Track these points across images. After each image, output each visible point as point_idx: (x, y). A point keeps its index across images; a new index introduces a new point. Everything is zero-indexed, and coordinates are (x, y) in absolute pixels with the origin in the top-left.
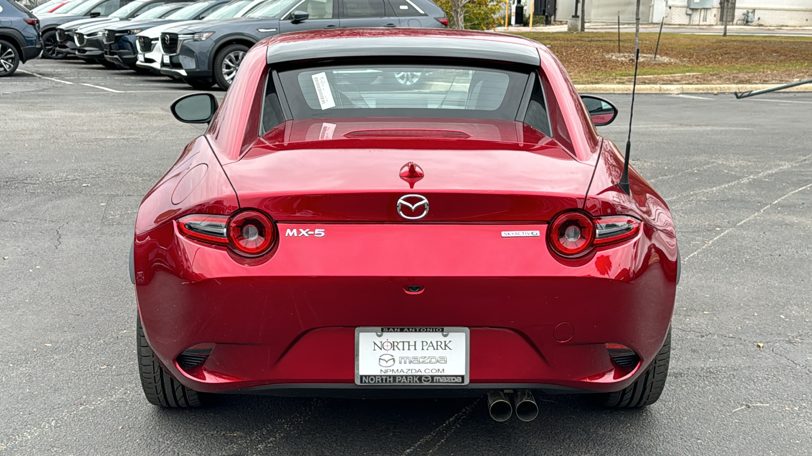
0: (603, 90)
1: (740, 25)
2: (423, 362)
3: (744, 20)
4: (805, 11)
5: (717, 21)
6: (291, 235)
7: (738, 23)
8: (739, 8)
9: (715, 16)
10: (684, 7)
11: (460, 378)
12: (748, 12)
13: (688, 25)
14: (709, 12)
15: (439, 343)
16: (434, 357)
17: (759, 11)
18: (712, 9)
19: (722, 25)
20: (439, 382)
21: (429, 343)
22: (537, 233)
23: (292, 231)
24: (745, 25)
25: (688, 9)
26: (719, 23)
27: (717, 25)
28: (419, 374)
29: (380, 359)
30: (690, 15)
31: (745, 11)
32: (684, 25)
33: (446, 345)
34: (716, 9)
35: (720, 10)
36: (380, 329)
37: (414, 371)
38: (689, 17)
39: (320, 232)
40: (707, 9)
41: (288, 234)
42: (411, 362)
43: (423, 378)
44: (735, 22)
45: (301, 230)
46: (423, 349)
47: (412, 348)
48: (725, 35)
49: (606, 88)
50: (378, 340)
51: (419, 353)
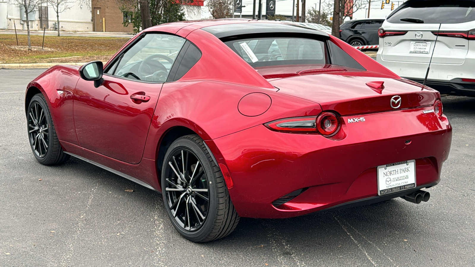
0: (44, 66)
1: (52, 30)
2: (401, 180)
3: (54, 28)
4: (86, 23)
5: (39, 28)
6: (351, 122)
7: (51, 29)
8: (50, 21)
9: (37, 25)
10: (19, 20)
11: (413, 185)
12: (56, 23)
13: (22, 30)
14: (33, 22)
15: (406, 169)
16: (404, 176)
17: (61, 22)
18: (35, 21)
19: (42, 30)
20: (407, 188)
21: (402, 169)
23: (350, 120)
24: (55, 30)
25: (21, 21)
26: (40, 29)
27: (39, 30)
28: (400, 185)
29: (386, 181)
30: (23, 24)
31: (54, 23)
32: (20, 30)
33: (408, 169)
34: (37, 21)
35: (40, 21)
36: (385, 166)
38: (22, 25)
39: (362, 119)
40: (32, 21)
41: (350, 122)
42: (397, 180)
43: (401, 187)
44: (49, 29)
45: (354, 119)
46: (400, 173)
47: (397, 173)
48: (59, 35)
49: (45, 65)
50: (385, 171)
51: (399, 175)
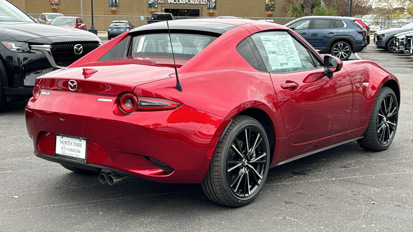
2: (74, 151)
11: (83, 160)
15: (78, 144)
20: (77, 160)
21: (75, 143)
22: (111, 100)
29: (62, 148)
33: (80, 145)
36: (62, 135)
37: (76, 156)
39: (48, 93)
41: (42, 94)
42: (70, 151)
43: (73, 158)
46: (74, 146)
47: (71, 145)
50: (62, 140)
